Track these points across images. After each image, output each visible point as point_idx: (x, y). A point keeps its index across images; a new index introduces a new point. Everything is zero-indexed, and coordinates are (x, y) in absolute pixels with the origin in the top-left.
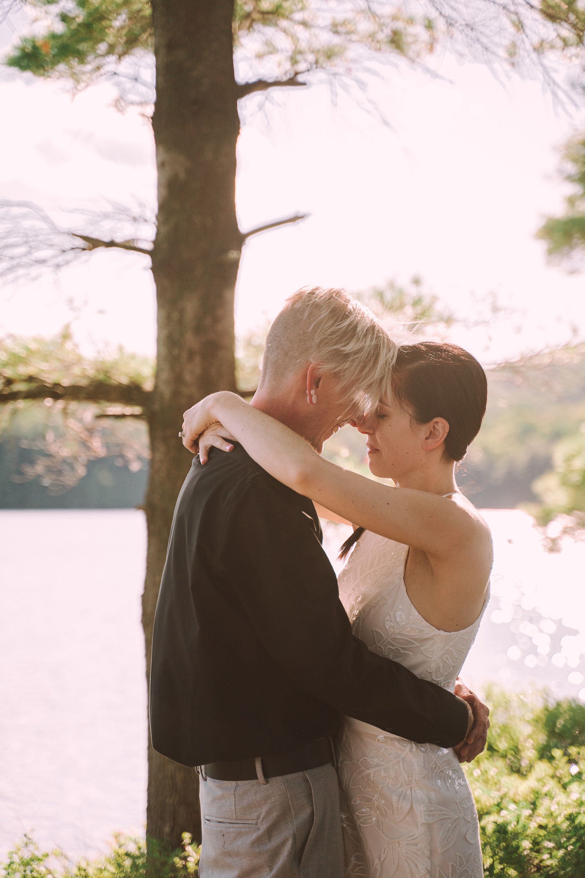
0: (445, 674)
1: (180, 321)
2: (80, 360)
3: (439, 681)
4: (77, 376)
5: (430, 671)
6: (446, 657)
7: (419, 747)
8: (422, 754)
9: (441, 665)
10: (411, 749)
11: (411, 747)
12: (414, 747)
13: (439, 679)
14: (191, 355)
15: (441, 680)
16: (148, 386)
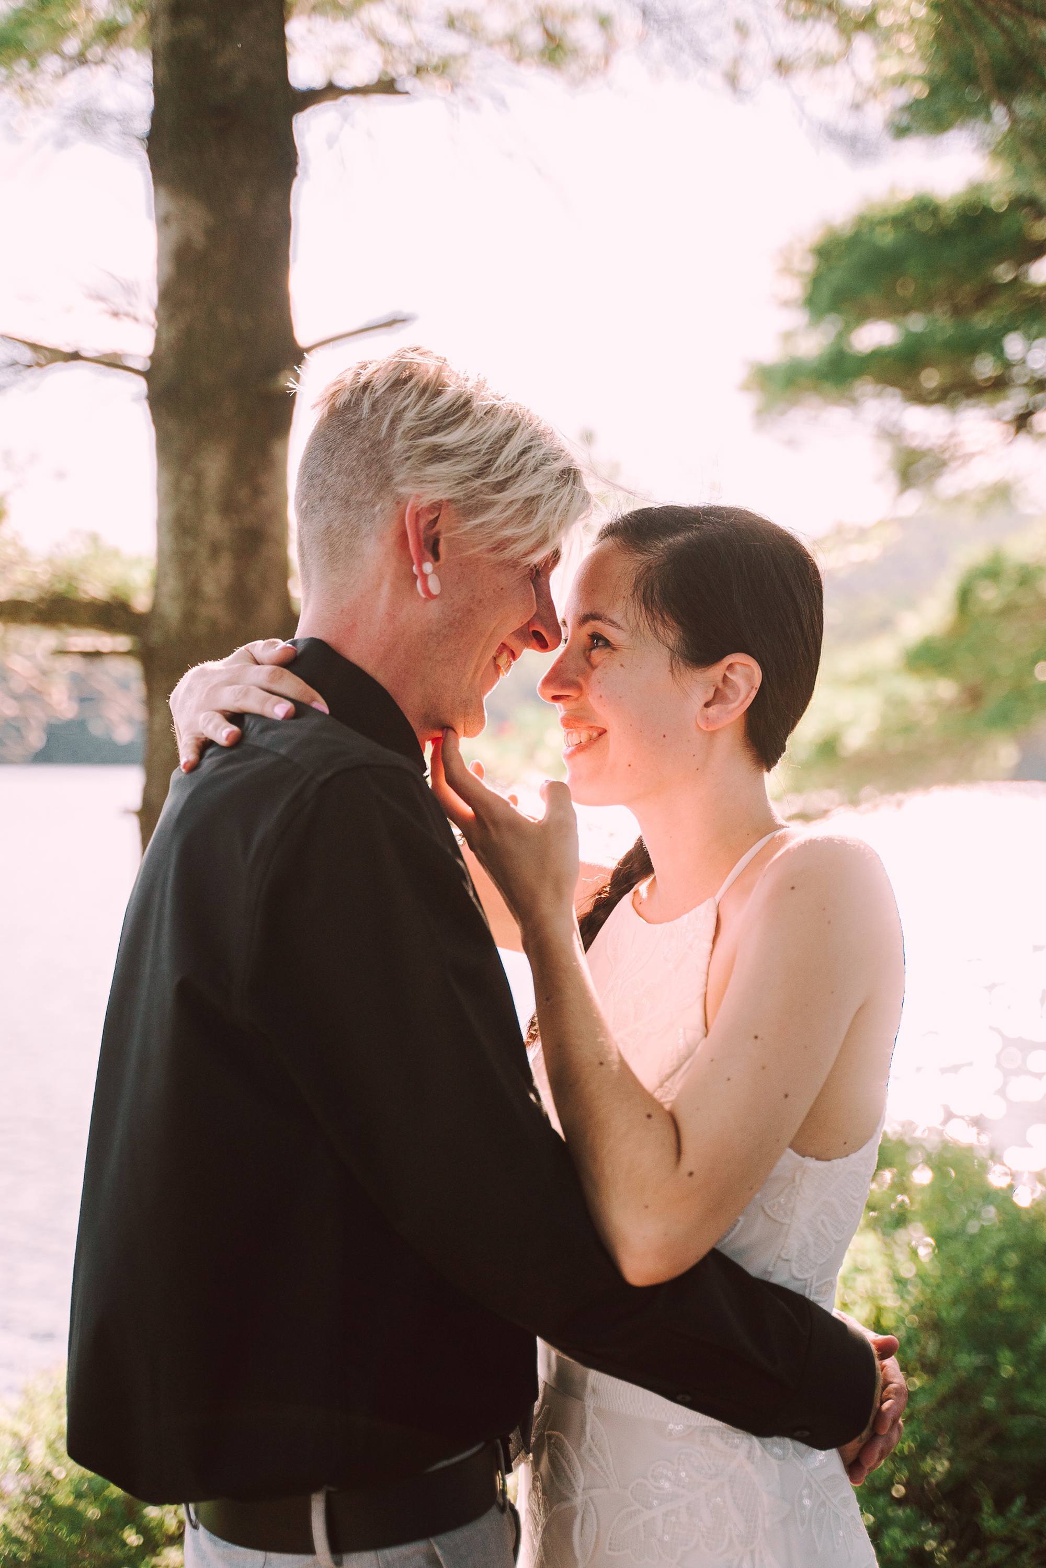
0: (819, 1263)
1: (197, 493)
2: (23, 556)
3: (806, 1280)
4: (22, 584)
5: (786, 1258)
6: (822, 1222)
7: (769, 1446)
8: (774, 1462)
9: (811, 1240)
10: (749, 1452)
11: (751, 1447)
12: (757, 1446)
13: (807, 1276)
14: (215, 550)
15: (812, 1277)
16: (141, 602)
